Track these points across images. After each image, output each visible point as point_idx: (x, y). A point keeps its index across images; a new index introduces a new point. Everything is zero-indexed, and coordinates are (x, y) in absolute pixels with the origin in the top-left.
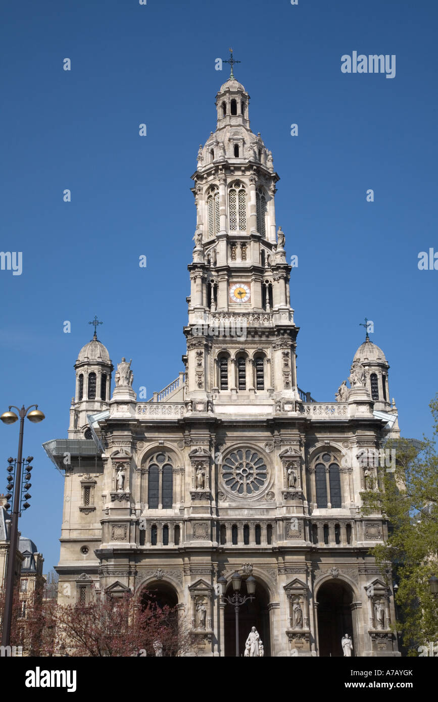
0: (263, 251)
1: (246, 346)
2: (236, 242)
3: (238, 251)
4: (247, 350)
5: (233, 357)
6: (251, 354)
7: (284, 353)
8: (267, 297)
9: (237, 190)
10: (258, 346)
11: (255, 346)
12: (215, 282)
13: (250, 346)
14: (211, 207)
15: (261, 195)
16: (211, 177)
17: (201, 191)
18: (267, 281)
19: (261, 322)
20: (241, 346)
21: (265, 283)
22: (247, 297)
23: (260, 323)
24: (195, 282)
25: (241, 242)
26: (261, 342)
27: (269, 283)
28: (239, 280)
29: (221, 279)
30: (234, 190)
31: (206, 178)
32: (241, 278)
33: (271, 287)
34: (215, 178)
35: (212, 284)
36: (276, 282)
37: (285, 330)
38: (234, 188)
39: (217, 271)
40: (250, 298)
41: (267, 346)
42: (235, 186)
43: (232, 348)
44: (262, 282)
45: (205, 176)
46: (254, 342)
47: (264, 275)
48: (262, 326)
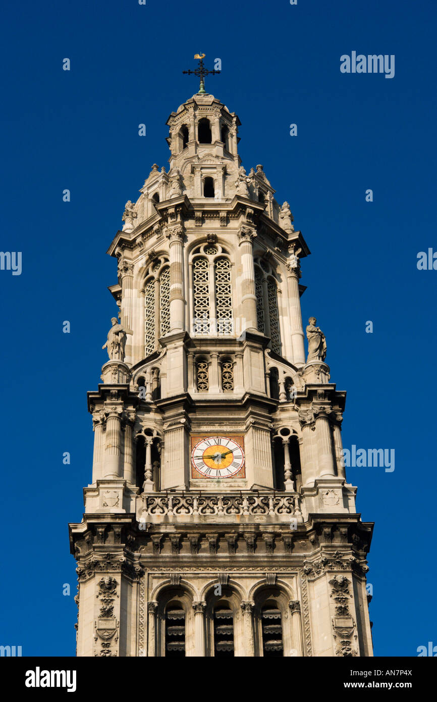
0: (274, 371)
1: (235, 572)
2: (208, 352)
3: (213, 371)
4: (236, 581)
5: (199, 597)
6: (248, 591)
7: (334, 583)
8: (287, 465)
9: (211, 258)
10: (266, 570)
11: (258, 572)
12: (155, 435)
13: (243, 570)
14: (151, 299)
15: (266, 275)
16: (154, 239)
17: (129, 271)
18: (285, 432)
19: (272, 513)
20: (219, 572)
21: (279, 435)
22: (235, 465)
23: (269, 516)
24: (104, 429)
25: (220, 353)
26: (272, 563)
27: (291, 434)
28: (217, 428)
29: (170, 425)
30: (203, 258)
31: (140, 244)
32: (220, 424)
33: (295, 444)
34: (159, 239)
35: (149, 440)
36: (307, 429)
37: (335, 527)
38: (202, 253)
39: (161, 410)
40: (244, 467)
41: (289, 570)
42: (205, 250)
43: (197, 577)
44: (273, 432)
45: (139, 240)
46: (254, 563)
47: (278, 417)
48: (274, 522)
